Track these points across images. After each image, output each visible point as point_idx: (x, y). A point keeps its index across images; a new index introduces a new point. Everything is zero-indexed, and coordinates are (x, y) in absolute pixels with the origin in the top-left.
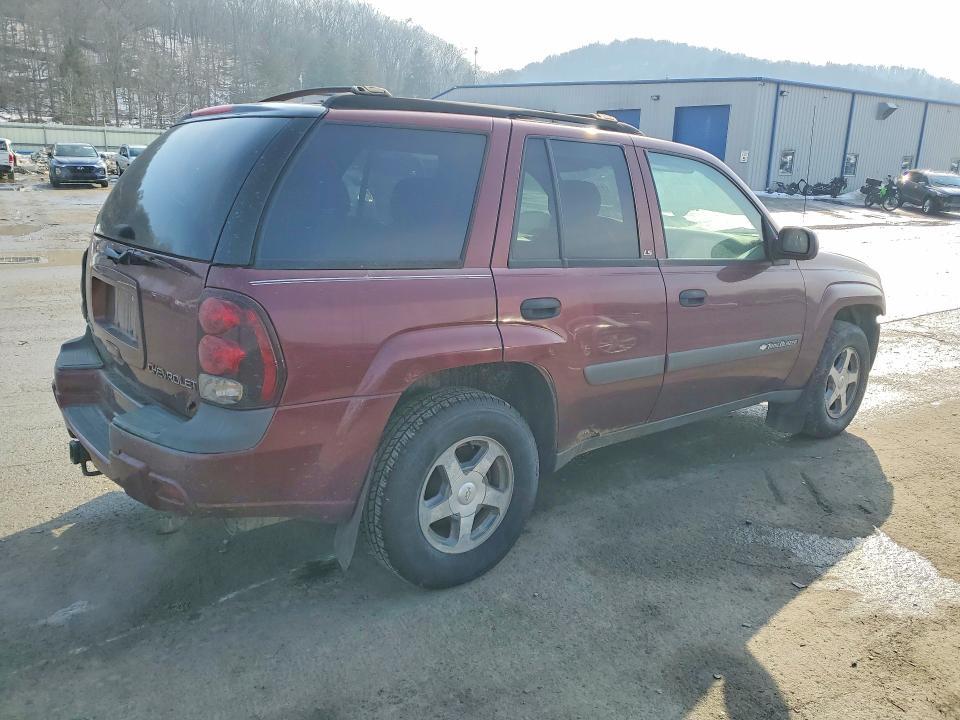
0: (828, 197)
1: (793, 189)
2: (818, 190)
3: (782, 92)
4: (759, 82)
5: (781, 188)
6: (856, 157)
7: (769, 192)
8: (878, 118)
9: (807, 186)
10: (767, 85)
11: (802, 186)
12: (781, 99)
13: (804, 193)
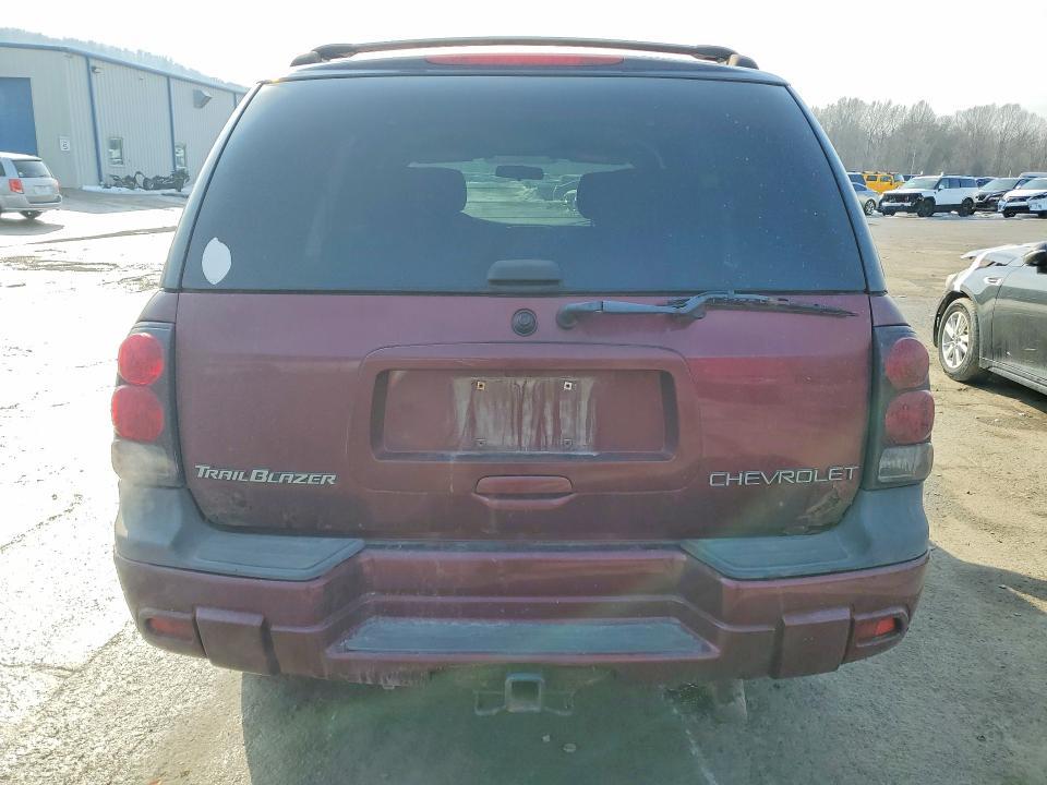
0: (173, 191)
1: (130, 182)
2: (158, 183)
3: (94, 68)
4: (65, 54)
5: (118, 182)
6: (184, 148)
7: (106, 186)
8: (195, 106)
9: (146, 180)
10: (75, 57)
11: (140, 180)
12: (93, 76)
13: (146, 188)
